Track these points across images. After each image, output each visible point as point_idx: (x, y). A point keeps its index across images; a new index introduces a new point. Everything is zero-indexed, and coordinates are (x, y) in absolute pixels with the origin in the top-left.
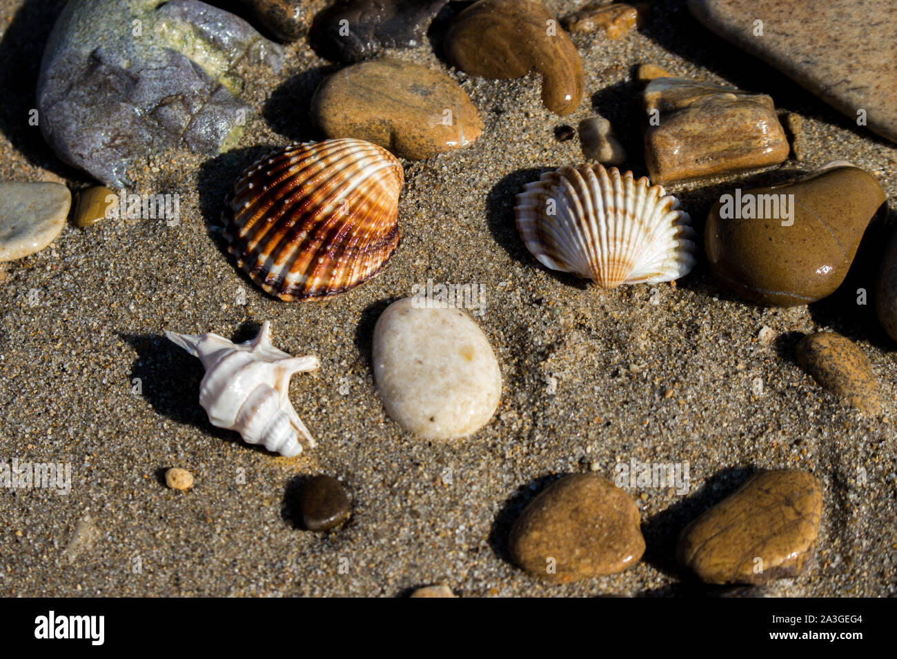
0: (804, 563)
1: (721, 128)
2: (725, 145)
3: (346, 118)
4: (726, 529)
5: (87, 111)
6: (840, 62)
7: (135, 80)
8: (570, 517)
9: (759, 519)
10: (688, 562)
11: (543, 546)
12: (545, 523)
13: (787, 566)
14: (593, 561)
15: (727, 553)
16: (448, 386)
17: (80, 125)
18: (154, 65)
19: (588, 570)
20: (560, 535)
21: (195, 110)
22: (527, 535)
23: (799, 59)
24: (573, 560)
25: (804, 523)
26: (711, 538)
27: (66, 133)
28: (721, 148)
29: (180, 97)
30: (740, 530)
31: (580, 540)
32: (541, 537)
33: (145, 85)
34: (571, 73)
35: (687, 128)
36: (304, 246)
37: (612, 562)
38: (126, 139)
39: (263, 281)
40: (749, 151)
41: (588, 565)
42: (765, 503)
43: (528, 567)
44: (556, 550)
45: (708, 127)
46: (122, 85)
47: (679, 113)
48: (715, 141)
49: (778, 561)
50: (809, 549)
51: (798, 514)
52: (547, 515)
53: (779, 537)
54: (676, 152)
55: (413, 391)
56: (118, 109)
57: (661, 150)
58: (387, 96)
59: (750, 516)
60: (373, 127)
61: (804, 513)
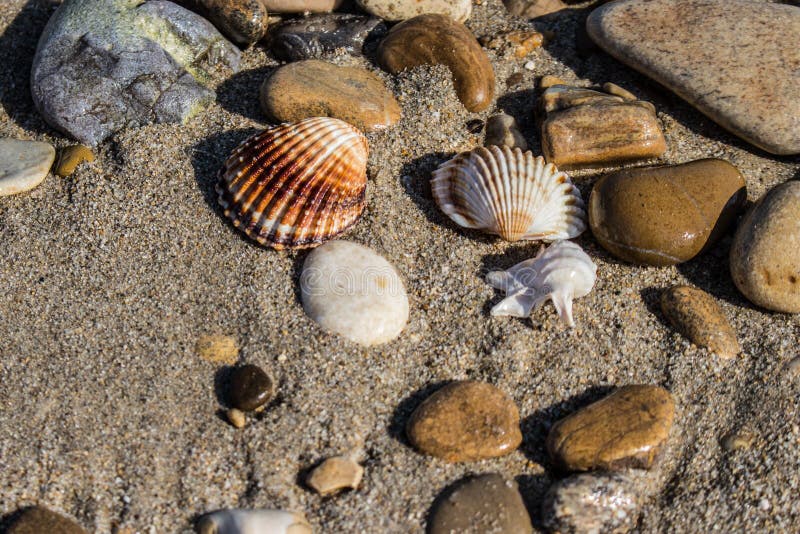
0: (655, 457)
1: (607, 121)
2: (610, 137)
3: (291, 98)
4: (590, 424)
5: (74, 83)
6: (713, 75)
7: (116, 60)
8: (460, 409)
9: (618, 419)
10: (557, 449)
11: (436, 430)
12: (438, 412)
13: (639, 457)
14: (477, 445)
15: (590, 442)
16: (364, 306)
17: (68, 94)
18: (132, 49)
19: (472, 452)
20: (450, 422)
21: (164, 88)
22: (422, 421)
23: (678, 72)
24: (460, 443)
25: (657, 424)
26: (577, 430)
27: (55, 100)
28: (607, 140)
29: (152, 77)
30: (602, 426)
31: (467, 427)
32: (434, 423)
33: (124, 64)
34: (484, 76)
35: (579, 120)
36: (292, 202)
37: (493, 446)
38: (104, 108)
39: (258, 234)
40: (631, 143)
41: (472, 447)
42: (624, 408)
43: (422, 447)
44: (446, 434)
45: (597, 120)
46: (104, 64)
47: (573, 108)
48: (602, 132)
49: (633, 451)
50: (660, 445)
51: (652, 417)
52: (440, 406)
53: (634, 433)
54: (569, 140)
55: (334, 307)
56: (100, 83)
57: (556, 137)
58: (326, 85)
59: (611, 416)
60: (313, 108)
61: (658, 417)
